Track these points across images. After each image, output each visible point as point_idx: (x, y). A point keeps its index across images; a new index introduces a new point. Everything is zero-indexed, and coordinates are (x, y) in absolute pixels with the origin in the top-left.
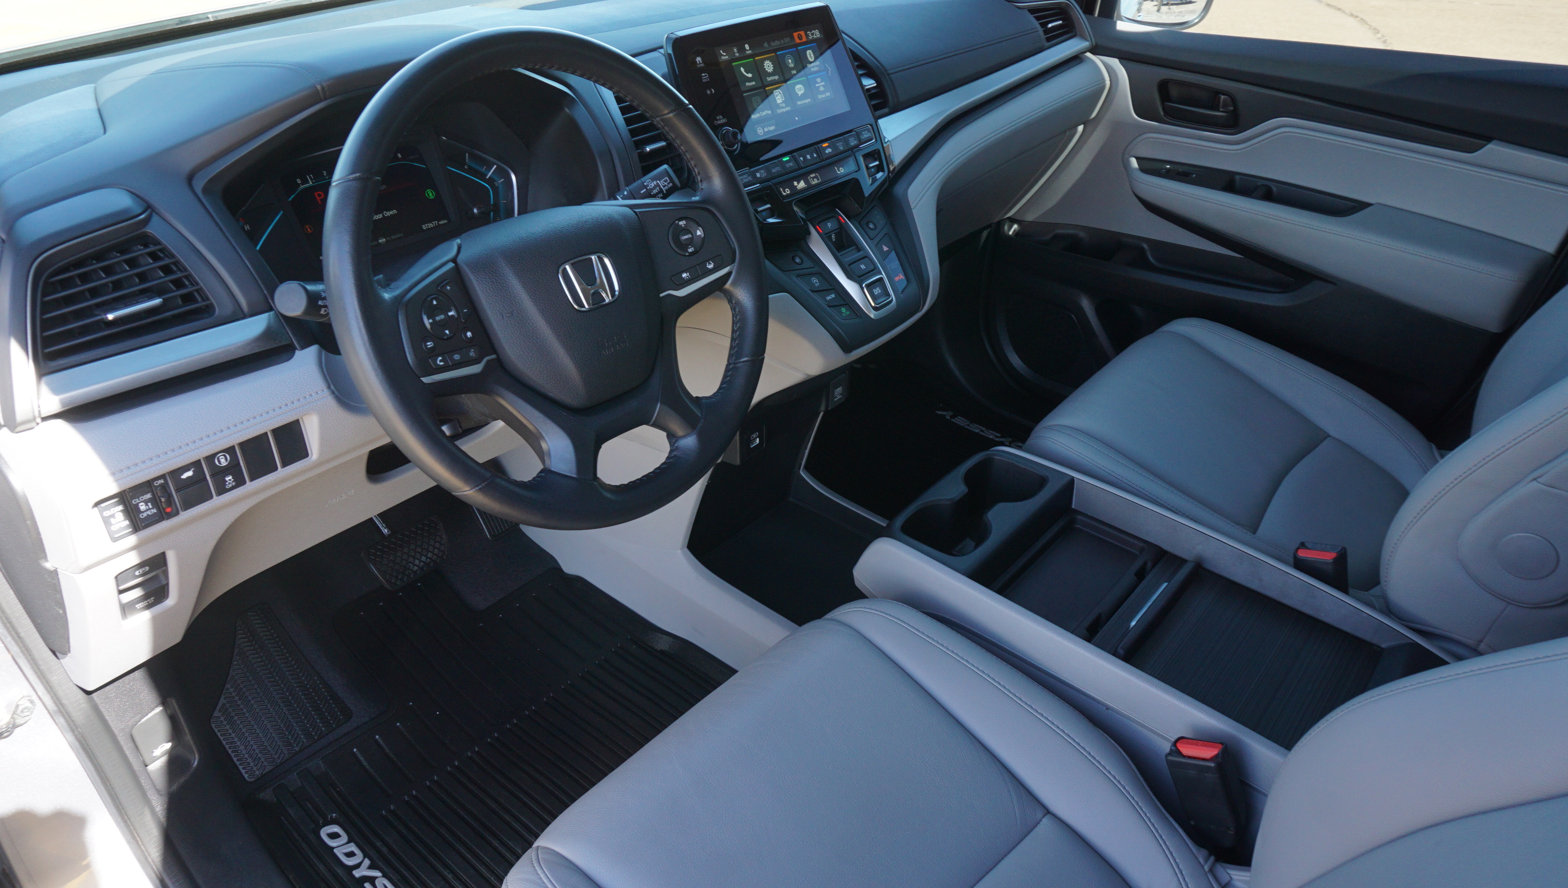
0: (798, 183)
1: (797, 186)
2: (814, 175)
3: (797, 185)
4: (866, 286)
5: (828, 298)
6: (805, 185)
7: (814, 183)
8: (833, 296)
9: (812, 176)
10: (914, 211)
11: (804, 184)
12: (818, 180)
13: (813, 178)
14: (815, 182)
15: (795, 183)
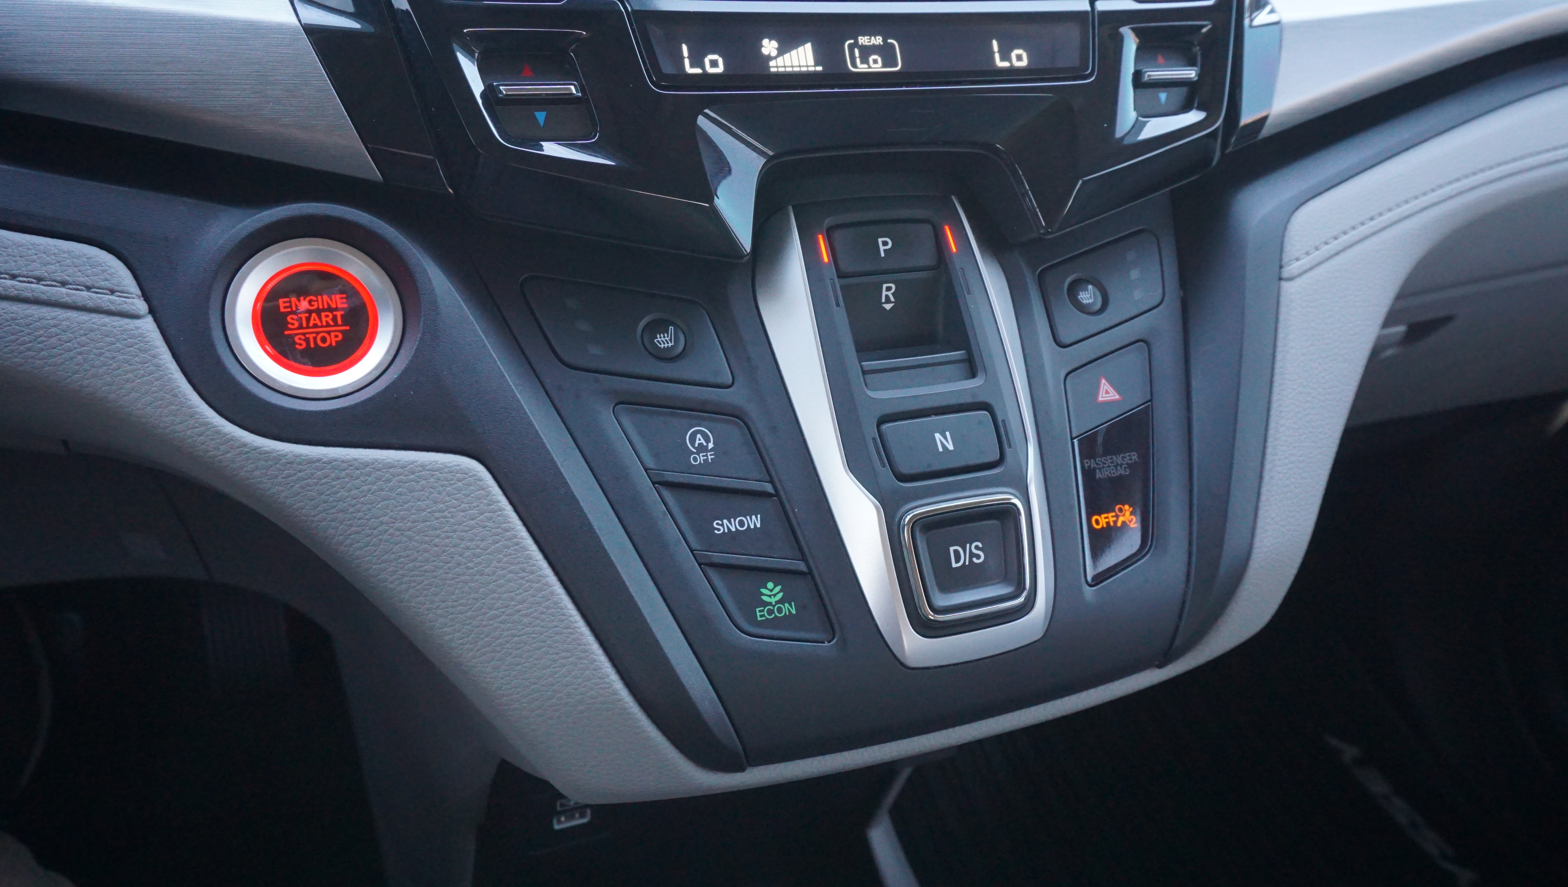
0: (781, 51)
1: (769, 58)
2: (878, 40)
3: (774, 53)
4: (916, 522)
5: (724, 526)
6: (817, 64)
7: (862, 68)
8: (754, 522)
9: (863, 40)
10: (1288, 289)
11: (811, 62)
12: (889, 60)
13: (866, 52)
14: (876, 64)
15: (769, 47)
